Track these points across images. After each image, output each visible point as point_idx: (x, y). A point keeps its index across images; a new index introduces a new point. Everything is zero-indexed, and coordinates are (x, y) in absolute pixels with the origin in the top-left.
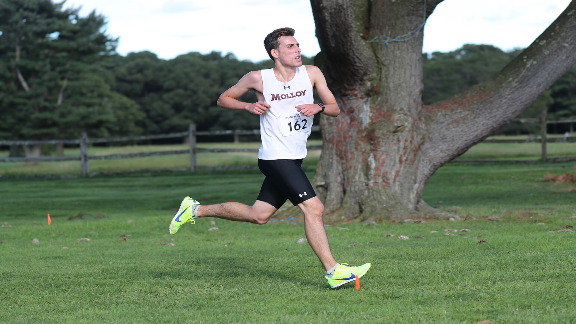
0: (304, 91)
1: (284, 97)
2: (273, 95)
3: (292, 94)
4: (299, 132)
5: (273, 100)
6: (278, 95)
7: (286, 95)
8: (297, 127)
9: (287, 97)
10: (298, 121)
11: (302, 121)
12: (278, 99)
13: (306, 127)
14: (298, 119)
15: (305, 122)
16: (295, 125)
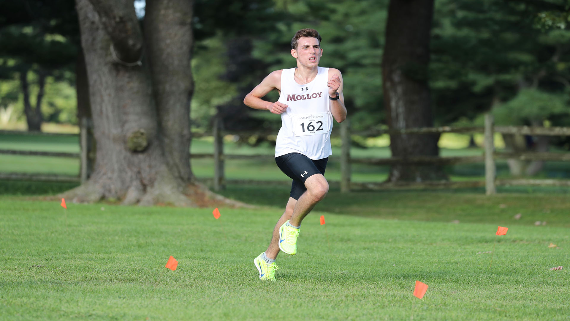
0: (319, 93)
1: (299, 98)
2: (289, 96)
3: (308, 95)
4: (313, 133)
5: (288, 100)
6: (294, 96)
7: (302, 96)
8: (311, 128)
9: (302, 98)
10: (311, 123)
11: (317, 123)
12: (293, 99)
13: (322, 129)
14: (312, 120)
15: (320, 124)
16: (309, 126)
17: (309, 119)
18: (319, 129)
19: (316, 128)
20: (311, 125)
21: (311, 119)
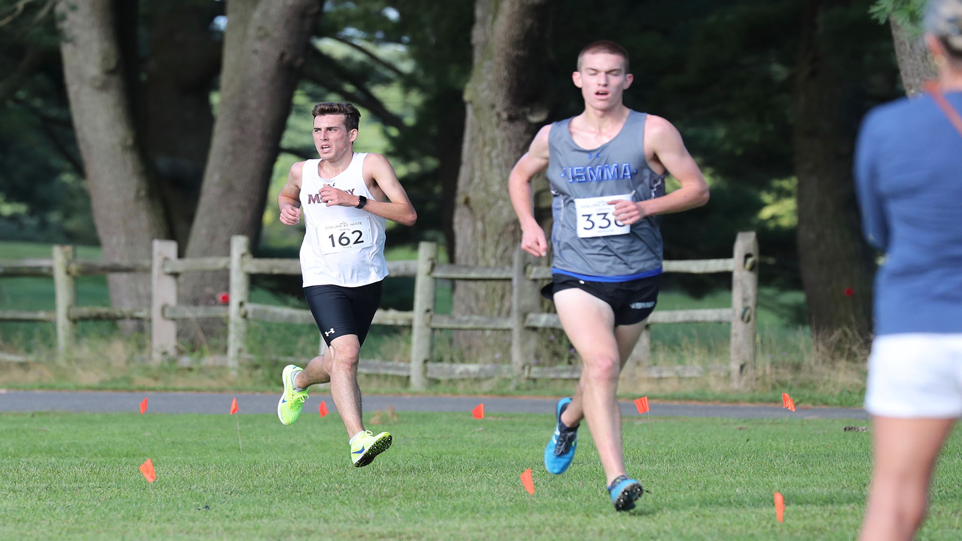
0: (351, 191)
2: (310, 196)
4: (348, 248)
5: (310, 202)
6: (317, 196)
8: (344, 241)
10: (344, 233)
11: (353, 233)
12: (316, 201)
13: (363, 241)
14: (345, 229)
15: (358, 234)
16: (340, 238)
17: (340, 228)
18: (356, 242)
19: (353, 240)
20: (343, 236)
21: (343, 228)
